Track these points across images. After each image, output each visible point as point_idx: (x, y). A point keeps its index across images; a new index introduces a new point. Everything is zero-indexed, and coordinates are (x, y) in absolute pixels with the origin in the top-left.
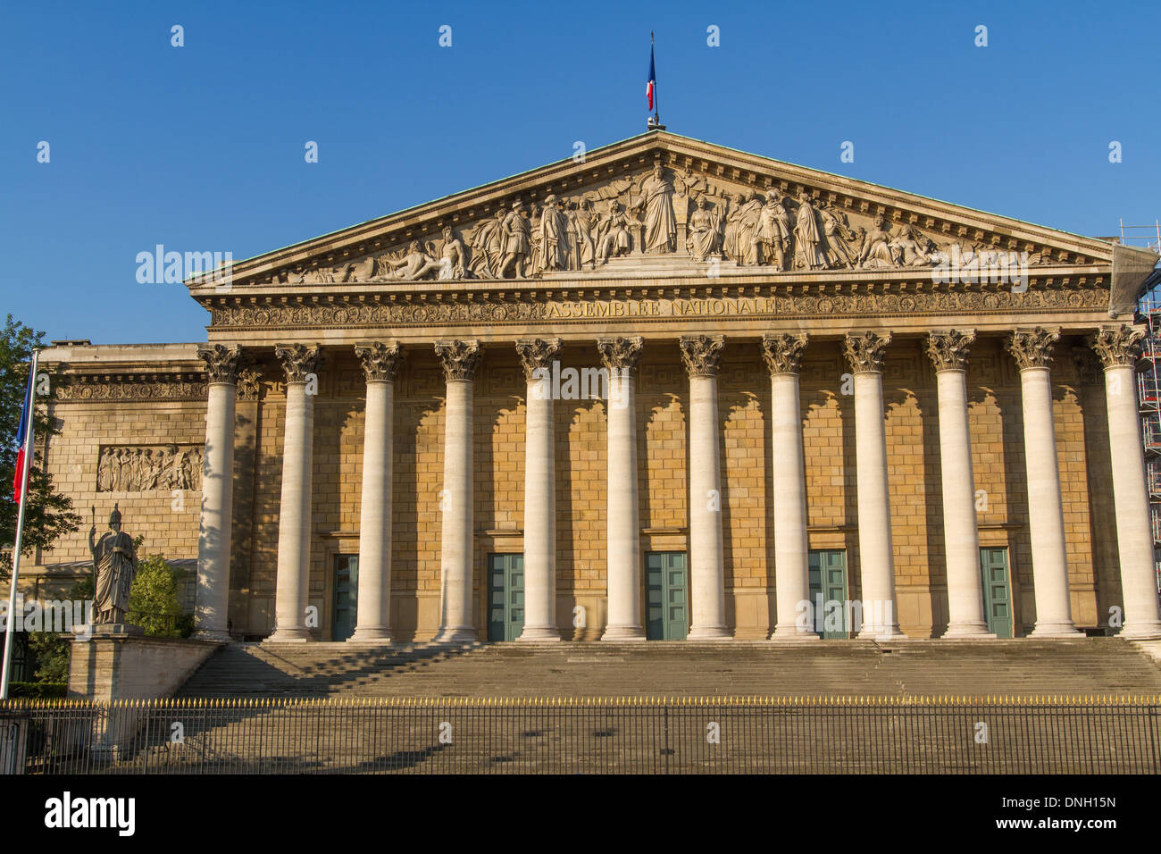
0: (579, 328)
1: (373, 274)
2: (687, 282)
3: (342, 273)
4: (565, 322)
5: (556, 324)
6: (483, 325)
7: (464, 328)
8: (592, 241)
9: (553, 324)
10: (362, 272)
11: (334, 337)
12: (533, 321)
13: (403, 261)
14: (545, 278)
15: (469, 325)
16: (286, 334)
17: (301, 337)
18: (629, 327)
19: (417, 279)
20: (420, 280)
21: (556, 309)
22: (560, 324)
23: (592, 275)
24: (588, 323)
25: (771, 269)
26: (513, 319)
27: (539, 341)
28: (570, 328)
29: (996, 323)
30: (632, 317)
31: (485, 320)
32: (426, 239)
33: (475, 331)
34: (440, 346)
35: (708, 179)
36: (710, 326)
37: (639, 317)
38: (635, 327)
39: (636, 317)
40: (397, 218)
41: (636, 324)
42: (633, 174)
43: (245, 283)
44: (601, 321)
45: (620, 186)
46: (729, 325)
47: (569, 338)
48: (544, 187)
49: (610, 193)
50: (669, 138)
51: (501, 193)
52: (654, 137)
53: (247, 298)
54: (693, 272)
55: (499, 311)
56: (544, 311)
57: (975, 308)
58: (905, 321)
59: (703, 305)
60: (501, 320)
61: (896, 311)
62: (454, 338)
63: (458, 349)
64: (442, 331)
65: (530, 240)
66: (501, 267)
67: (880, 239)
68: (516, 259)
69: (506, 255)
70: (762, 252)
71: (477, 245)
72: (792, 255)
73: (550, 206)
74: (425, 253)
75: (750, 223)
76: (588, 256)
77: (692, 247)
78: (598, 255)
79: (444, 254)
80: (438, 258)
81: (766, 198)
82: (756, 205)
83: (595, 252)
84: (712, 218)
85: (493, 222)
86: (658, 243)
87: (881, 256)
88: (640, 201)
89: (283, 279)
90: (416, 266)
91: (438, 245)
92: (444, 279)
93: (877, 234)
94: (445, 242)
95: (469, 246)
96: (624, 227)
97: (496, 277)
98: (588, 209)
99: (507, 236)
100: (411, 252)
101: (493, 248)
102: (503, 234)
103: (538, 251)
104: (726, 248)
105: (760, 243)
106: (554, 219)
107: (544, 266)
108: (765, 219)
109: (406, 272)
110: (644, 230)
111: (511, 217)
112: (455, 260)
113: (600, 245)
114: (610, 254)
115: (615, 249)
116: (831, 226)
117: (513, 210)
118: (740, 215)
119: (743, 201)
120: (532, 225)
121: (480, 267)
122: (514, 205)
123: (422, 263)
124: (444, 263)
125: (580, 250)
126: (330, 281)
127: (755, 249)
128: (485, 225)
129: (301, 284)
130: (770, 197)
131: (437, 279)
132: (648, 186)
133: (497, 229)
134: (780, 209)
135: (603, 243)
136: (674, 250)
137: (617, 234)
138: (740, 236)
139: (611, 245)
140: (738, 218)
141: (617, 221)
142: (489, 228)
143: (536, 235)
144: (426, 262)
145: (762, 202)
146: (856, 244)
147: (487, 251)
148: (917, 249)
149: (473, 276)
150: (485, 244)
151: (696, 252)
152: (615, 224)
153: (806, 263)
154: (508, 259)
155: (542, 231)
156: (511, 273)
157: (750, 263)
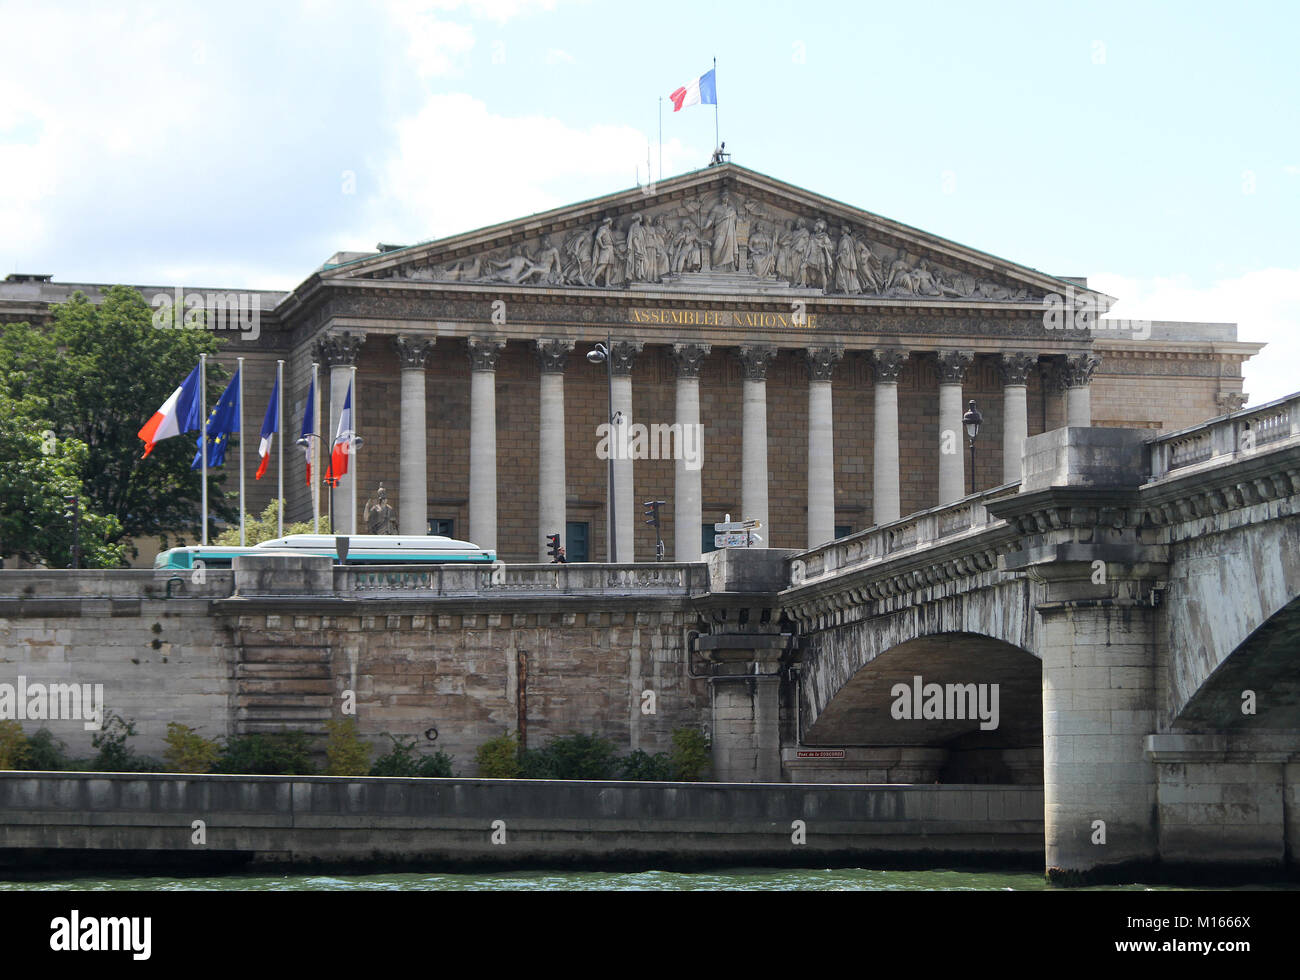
0: (656, 333)
1: (480, 276)
2: (749, 300)
3: (455, 272)
4: (644, 327)
6: (576, 326)
7: (559, 327)
8: (669, 255)
9: (634, 328)
10: (471, 273)
11: (447, 329)
12: (618, 324)
13: (507, 263)
15: (565, 325)
16: (404, 324)
17: (417, 327)
18: (698, 334)
19: (521, 282)
20: (524, 284)
21: (638, 315)
22: (640, 328)
23: (671, 289)
24: (664, 329)
25: (818, 292)
26: (599, 322)
27: (625, 343)
28: (649, 332)
29: (989, 346)
30: (701, 326)
31: (577, 321)
32: (525, 243)
33: (569, 330)
34: (541, 343)
35: (765, 205)
36: (764, 336)
37: (707, 326)
38: (705, 334)
39: (704, 326)
40: (507, 226)
41: (704, 332)
42: (702, 196)
43: (369, 276)
44: (675, 328)
45: (692, 207)
46: (779, 337)
47: (648, 341)
48: (631, 205)
49: (681, 212)
50: (739, 170)
51: (596, 209)
52: (726, 168)
53: (372, 290)
54: (755, 291)
55: (588, 314)
56: (627, 316)
57: (974, 333)
58: (919, 341)
59: (759, 318)
60: (588, 322)
61: (912, 332)
62: (552, 336)
63: (555, 346)
64: (541, 329)
65: (617, 252)
66: (593, 275)
67: (903, 269)
68: (606, 269)
69: (599, 265)
70: (809, 275)
71: (573, 253)
72: (833, 279)
73: (638, 223)
74: (526, 257)
75: (801, 250)
76: (665, 269)
77: (752, 267)
78: (674, 269)
79: (543, 259)
80: (537, 263)
81: (816, 229)
82: (807, 233)
83: (671, 266)
84: (768, 241)
85: (586, 234)
86: (725, 262)
87: (904, 285)
88: (710, 223)
89: (402, 274)
90: (520, 269)
91: (535, 250)
92: (546, 284)
93: (901, 265)
94: (542, 248)
95: (563, 253)
96: (696, 245)
97: (590, 285)
98: (664, 226)
99: (600, 248)
100: (513, 255)
101: (585, 257)
102: (596, 246)
103: (624, 263)
104: (779, 269)
105: (809, 268)
106: (641, 236)
107: (631, 278)
108: (813, 247)
109: (511, 275)
110: (712, 249)
111: (604, 231)
112: (553, 266)
113: (676, 260)
114: (685, 269)
115: (689, 265)
116: (866, 255)
117: (604, 224)
118: (791, 240)
119: (794, 228)
120: (618, 238)
121: (574, 273)
122: (605, 221)
123: (526, 268)
124: (545, 269)
125: (659, 263)
126: (446, 280)
127: (804, 273)
128: (578, 235)
129: (420, 280)
130: (819, 228)
131: (540, 284)
132: (716, 209)
133: (589, 240)
134: (827, 240)
135: (679, 259)
136: (737, 269)
137: (691, 252)
138: (791, 259)
139: (686, 261)
140: (789, 243)
141: (688, 239)
142: (582, 239)
143: (622, 248)
144: (529, 267)
145: (812, 232)
146: (883, 271)
147: (581, 260)
148: (932, 280)
149: (568, 281)
150: (579, 253)
151: (756, 272)
152: (687, 242)
153: (845, 288)
154: (600, 269)
155: (630, 246)
156: (601, 281)
157: (799, 284)
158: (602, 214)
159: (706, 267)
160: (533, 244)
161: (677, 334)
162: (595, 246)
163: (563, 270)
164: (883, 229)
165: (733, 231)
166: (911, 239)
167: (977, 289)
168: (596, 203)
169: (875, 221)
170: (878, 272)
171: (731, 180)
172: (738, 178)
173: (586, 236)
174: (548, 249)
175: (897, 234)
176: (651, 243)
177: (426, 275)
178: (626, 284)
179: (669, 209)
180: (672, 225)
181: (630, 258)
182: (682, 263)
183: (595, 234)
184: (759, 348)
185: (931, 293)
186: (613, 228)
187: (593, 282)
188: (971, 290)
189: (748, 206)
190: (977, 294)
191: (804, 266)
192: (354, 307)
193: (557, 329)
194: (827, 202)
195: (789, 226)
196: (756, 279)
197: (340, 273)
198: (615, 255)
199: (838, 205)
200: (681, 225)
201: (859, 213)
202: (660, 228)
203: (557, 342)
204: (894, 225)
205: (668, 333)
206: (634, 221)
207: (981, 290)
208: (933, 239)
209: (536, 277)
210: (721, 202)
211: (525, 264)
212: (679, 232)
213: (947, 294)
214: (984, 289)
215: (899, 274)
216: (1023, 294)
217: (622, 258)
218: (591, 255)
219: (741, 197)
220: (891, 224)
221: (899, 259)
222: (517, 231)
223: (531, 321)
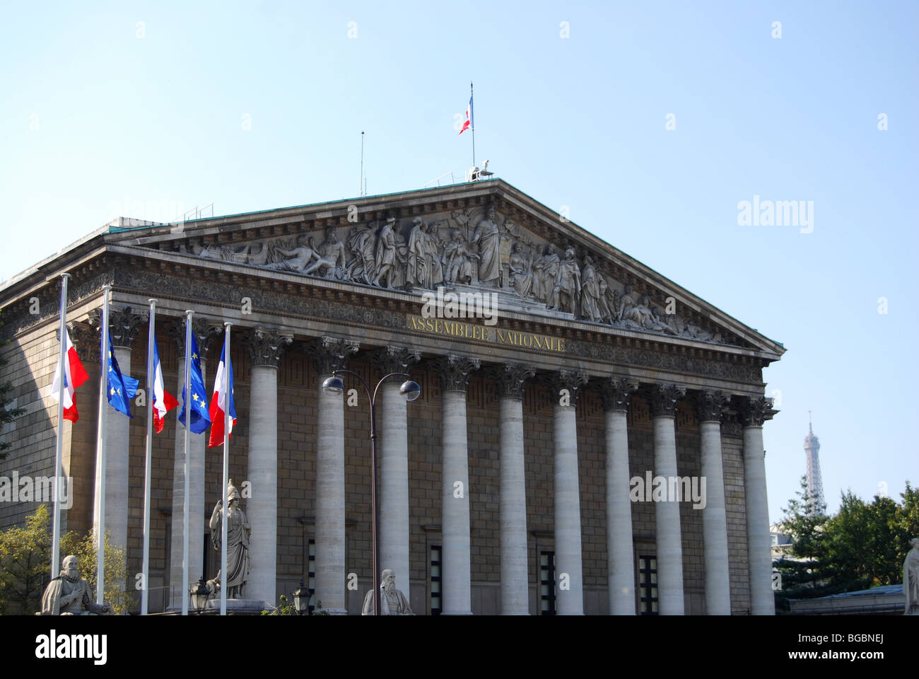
0: (432, 342)
2: (516, 317)
3: (244, 255)
4: (422, 335)
5: (415, 335)
6: (359, 327)
7: (343, 327)
8: (442, 264)
9: (412, 335)
10: (258, 258)
11: (232, 317)
12: (397, 330)
13: (294, 252)
14: (414, 292)
15: (348, 325)
16: (190, 306)
18: (467, 347)
19: (310, 273)
20: (312, 275)
21: (415, 322)
22: (418, 336)
24: (438, 339)
26: (379, 324)
27: (406, 349)
28: (425, 341)
29: (696, 383)
30: (469, 339)
31: (358, 321)
32: (311, 234)
33: (352, 331)
34: (328, 340)
35: (521, 227)
36: (523, 355)
37: (476, 340)
38: (473, 348)
39: (472, 339)
40: (300, 211)
41: (472, 346)
42: (470, 210)
43: (156, 246)
44: (448, 339)
45: (462, 219)
46: (535, 357)
47: (424, 350)
48: (411, 208)
49: (453, 224)
50: (507, 188)
51: (382, 207)
52: (496, 184)
53: (157, 262)
54: (518, 309)
55: (369, 316)
56: (404, 322)
57: (683, 369)
58: (644, 373)
59: (518, 337)
60: (368, 324)
61: (639, 364)
62: (337, 335)
63: (341, 346)
64: (326, 327)
65: (398, 254)
66: (377, 275)
67: (631, 303)
68: (388, 272)
69: (383, 265)
70: (560, 300)
71: (358, 250)
72: (579, 305)
73: (418, 227)
74: (312, 248)
75: (554, 274)
76: (439, 278)
77: (514, 285)
78: (447, 278)
79: (329, 253)
80: (323, 256)
81: (567, 255)
82: (558, 259)
83: (444, 276)
84: (524, 261)
85: (369, 231)
86: (492, 277)
87: (634, 318)
88: (477, 238)
89: (190, 249)
90: (306, 261)
91: (320, 242)
92: (333, 278)
93: (628, 299)
94: (327, 241)
95: (348, 248)
96: (465, 258)
97: (373, 285)
98: (437, 235)
99: (385, 248)
100: (299, 245)
101: (368, 254)
102: (381, 246)
103: (404, 267)
104: (535, 290)
105: (561, 292)
106: (422, 240)
107: (412, 282)
108: (564, 272)
109: (298, 264)
110: (480, 263)
111: (388, 230)
112: (339, 262)
113: (449, 270)
114: (459, 280)
115: (462, 276)
116: (604, 287)
117: (387, 224)
118: (543, 264)
119: (546, 253)
120: (398, 240)
121: (358, 271)
122: (389, 220)
123: (313, 259)
124: (331, 262)
125: (434, 271)
126: (233, 261)
127: (557, 296)
128: (362, 232)
129: (208, 258)
130: (571, 255)
131: (327, 277)
132: (484, 224)
133: (373, 238)
134: (577, 268)
135: (452, 269)
136: (501, 286)
137: (463, 263)
138: (544, 282)
139: (459, 272)
140: (542, 266)
141: (460, 250)
142: (366, 236)
143: (403, 251)
144: (316, 260)
145: (562, 258)
146: (614, 304)
147: (365, 258)
148: (653, 317)
149: (352, 279)
150: (364, 250)
151: (518, 289)
152: (459, 253)
153: (591, 315)
154: (384, 269)
155: (413, 249)
156: (384, 282)
157: (552, 307)
158: (386, 214)
159: (475, 282)
160: (318, 236)
161: (450, 345)
162: (379, 244)
163: (347, 266)
164: (619, 263)
165: (498, 249)
166: (640, 275)
167: (686, 329)
168: (383, 200)
169: (613, 254)
170: (611, 305)
171: (498, 197)
172: (506, 196)
173: (369, 235)
174: (335, 242)
175: (630, 269)
176: (429, 250)
177: (215, 254)
178: (407, 288)
179: (441, 219)
180: (444, 234)
181: (412, 261)
182: (455, 272)
183: (378, 233)
184: (520, 367)
185: (655, 328)
186: (394, 229)
187: (377, 282)
188: (681, 330)
189: (508, 226)
190: (687, 333)
191: (557, 289)
192: (135, 282)
193: (340, 329)
194: (578, 230)
195: (542, 251)
196: (519, 297)
197: (126, 239)
198: (397, 258)
199: (586, 235)
200: (451, 235)
201: (603, 245)
202: (434, 236)
203: (343, 342)
204: (629, 261)
205: (440, 343)
206: (414, 225)
207: (689, 329)
208: (657, 277)
209: (322, 271)
210: (486, 217)
211: (312, 256)
212: (449, 243)
213: (666, 331)
214: (692, 329)
215: (628, 307)
216: (718, 337)
217: (403, 261)
218: (375, 253)
219: (502, 217)
220: (627, 259)
221: (626, 293)
222: (309, 218)
223: (316, 317)
